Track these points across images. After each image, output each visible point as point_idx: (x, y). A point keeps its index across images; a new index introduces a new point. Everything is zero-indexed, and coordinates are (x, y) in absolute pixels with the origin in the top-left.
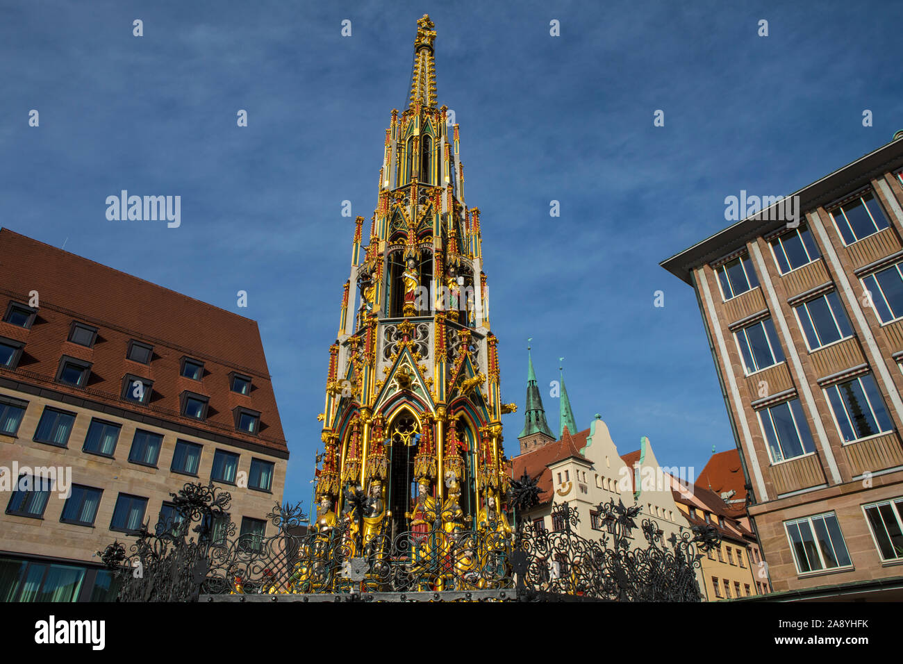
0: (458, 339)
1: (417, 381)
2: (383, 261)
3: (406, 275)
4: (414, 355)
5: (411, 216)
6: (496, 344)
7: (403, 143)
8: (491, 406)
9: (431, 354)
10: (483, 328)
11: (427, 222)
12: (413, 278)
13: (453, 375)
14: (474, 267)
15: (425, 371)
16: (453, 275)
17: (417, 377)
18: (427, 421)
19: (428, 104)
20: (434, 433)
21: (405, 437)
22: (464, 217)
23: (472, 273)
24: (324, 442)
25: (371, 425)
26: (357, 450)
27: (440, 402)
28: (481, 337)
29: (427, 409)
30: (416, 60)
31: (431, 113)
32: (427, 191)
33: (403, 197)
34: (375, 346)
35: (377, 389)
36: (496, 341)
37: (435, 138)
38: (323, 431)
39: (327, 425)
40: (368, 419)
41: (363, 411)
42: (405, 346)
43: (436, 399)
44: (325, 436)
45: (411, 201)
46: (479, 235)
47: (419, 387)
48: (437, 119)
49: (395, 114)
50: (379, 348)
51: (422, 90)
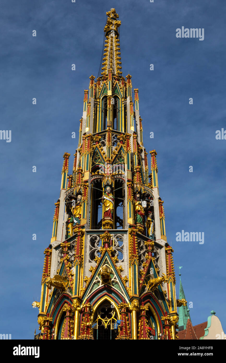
0: (144, 247)
1: (115, 278)
2: (88, 186)
3: (105, 197)
4: (113, 258)
5: (107, 154)
6: (172, 253)
7: (98, 100)
8: (169, 300)
9: (126, 258)
10: (162, 240)
11: (118, 159)
12: (110, 200)
13: (143, 275)
14: (154, 194)
15: (121, 271)
16: (139, 199)
17: (115, 275)
18: (124, 310)
19: (116, 73)
20: (130, 319)
21: (106, 322)
22: (143, 157)
23: (152, 198)
24: (40, 324)
25: (81, 312)
26: (69, 331)
27: (135, 295)
28: (161, 247)
29: (124, 301)
30: (106, 41)
31: (118, 80)
32: (118, 136)
33: (100, 140)
34: (83, 250)
35: (85, 284)
36: (171, 250)
37: (122, 98)
38: (39, 315)
39: (43, 311)
40: (78, 306)
41: (75, 301)
42: (106, 251)
43: (131, 293)
44: (41, 319)
45: (107, 143)
46: (157, 170)
47: (117, 283)
48: (123, 84)
49: (92, 79)
50: (86, 252)
51: (111, 62)
